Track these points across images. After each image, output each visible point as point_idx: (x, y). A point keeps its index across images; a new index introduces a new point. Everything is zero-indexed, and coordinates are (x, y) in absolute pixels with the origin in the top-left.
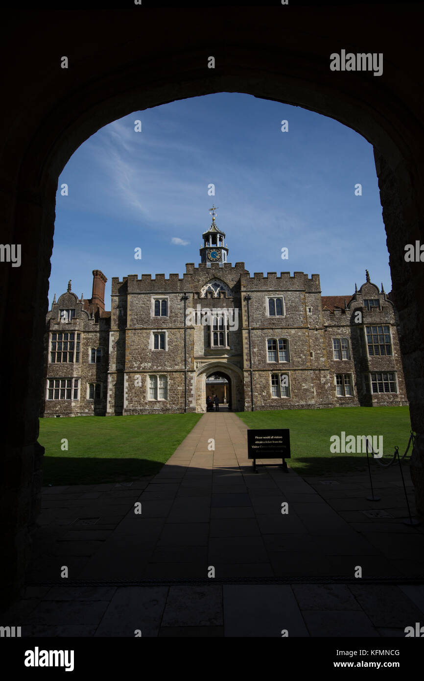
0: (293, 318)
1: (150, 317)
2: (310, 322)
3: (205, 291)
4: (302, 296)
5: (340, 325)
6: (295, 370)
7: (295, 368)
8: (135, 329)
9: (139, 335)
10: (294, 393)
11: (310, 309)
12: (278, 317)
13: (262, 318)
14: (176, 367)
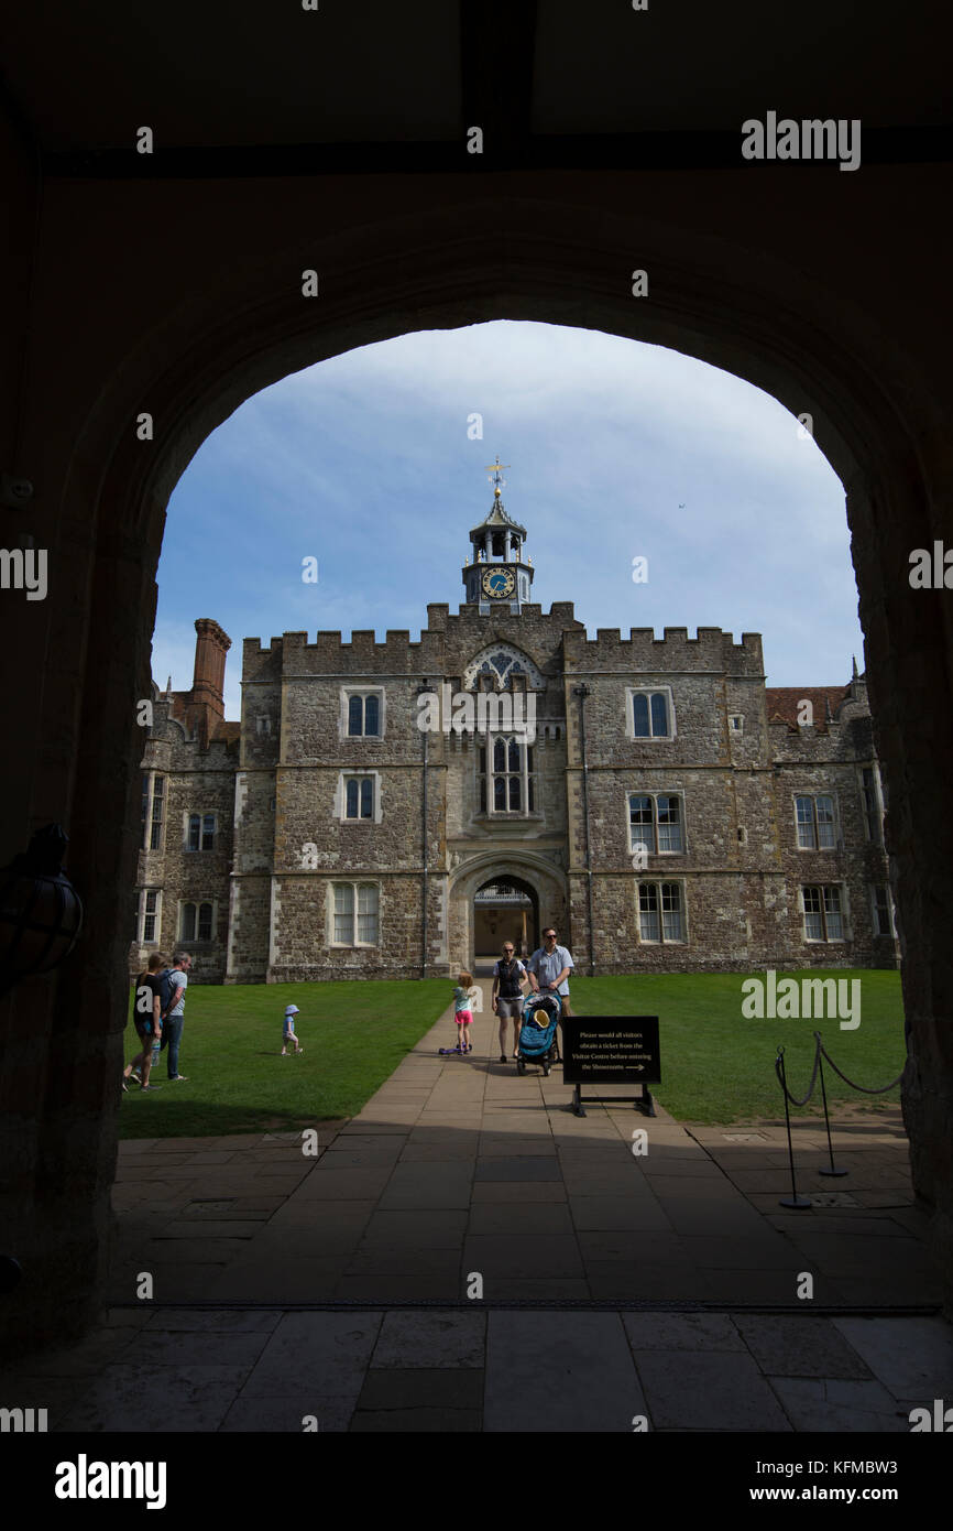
0: (693, 743)
1: (337, 737)
2: (739, 754)
3: (474, 674)
4: (718, 689)
5: (813, 761)
6: (699, 874)
7: (698, 869)
8: (300, 768)
9: (310, 782)
10: (695, 931)
11: (737, 720)
12: (656, 739)
13: (618, 742)
14: (400, 862)
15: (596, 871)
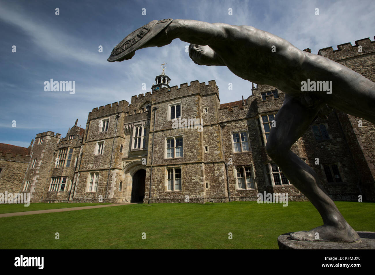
1: (99, 132)
2: (206, 120)
4: (196, 99)
5: (238, 119)
7: (186, 162)
8: (89, 142)
9: (91, 145)
10: (185, 186)
11: (206, 109)
13: (164, 122)
14: (105, 166)
15: (154, 165)
